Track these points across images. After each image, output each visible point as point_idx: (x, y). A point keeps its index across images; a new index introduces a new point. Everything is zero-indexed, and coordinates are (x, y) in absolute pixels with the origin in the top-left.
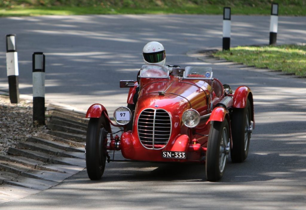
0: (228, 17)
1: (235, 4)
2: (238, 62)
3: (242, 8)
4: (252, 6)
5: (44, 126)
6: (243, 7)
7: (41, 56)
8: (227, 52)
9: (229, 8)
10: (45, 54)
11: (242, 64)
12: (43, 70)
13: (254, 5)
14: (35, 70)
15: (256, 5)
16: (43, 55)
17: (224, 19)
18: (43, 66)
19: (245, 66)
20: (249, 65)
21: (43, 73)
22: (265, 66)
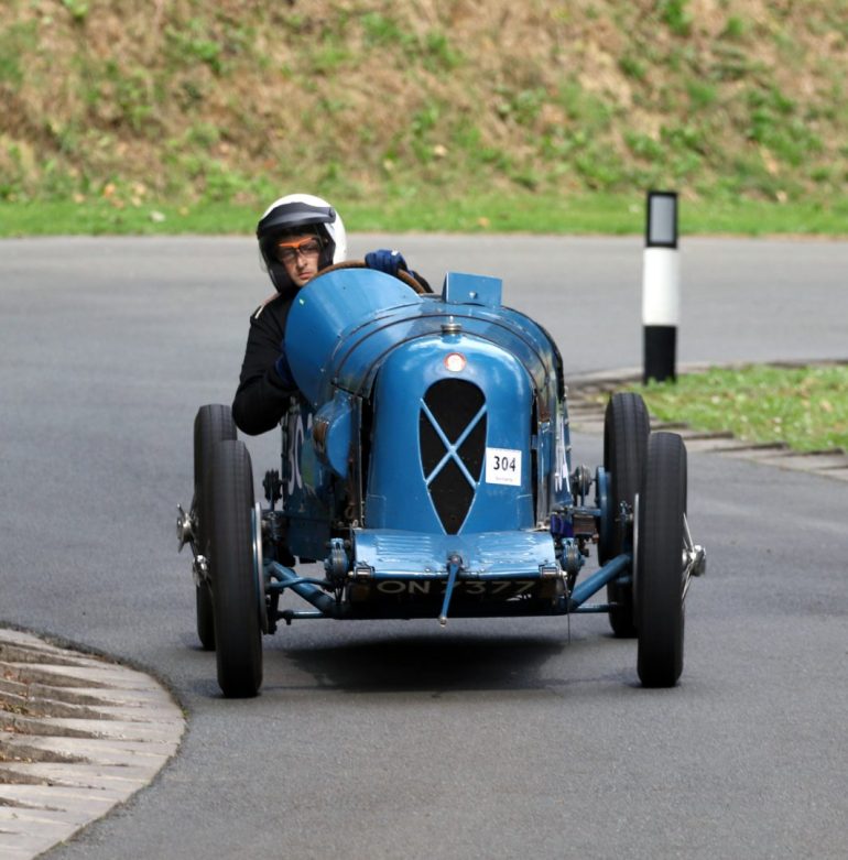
0: (667, 237)
1: (701, 192)
2: (710, 428)
3: (729, 207)
4: (773, 198)
6: (735, 202)
8: (661, 391)
9: (672, 195)
11: (729, 436)
13: (782, 196)
15: (793, 197)
17: (650, 244)
19: (740, 445)
20: (760, 441)
22: (830, 445)
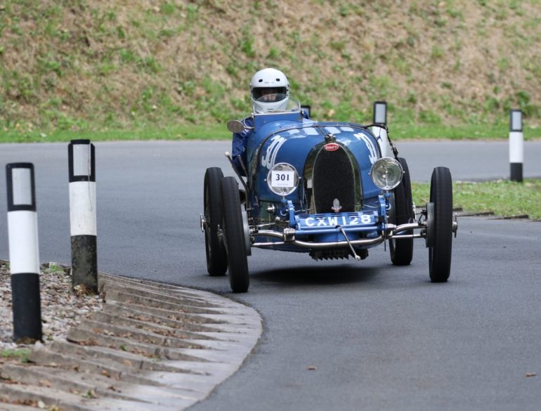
5: (97, 297)
7: (87, 147)
10: (94, 144)
12: (92, 178)
14: (73, 178)
16: (90, 145)
18: (90, 168)
21: (91, 183)
